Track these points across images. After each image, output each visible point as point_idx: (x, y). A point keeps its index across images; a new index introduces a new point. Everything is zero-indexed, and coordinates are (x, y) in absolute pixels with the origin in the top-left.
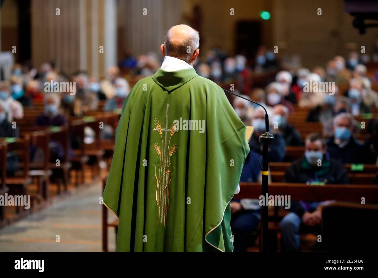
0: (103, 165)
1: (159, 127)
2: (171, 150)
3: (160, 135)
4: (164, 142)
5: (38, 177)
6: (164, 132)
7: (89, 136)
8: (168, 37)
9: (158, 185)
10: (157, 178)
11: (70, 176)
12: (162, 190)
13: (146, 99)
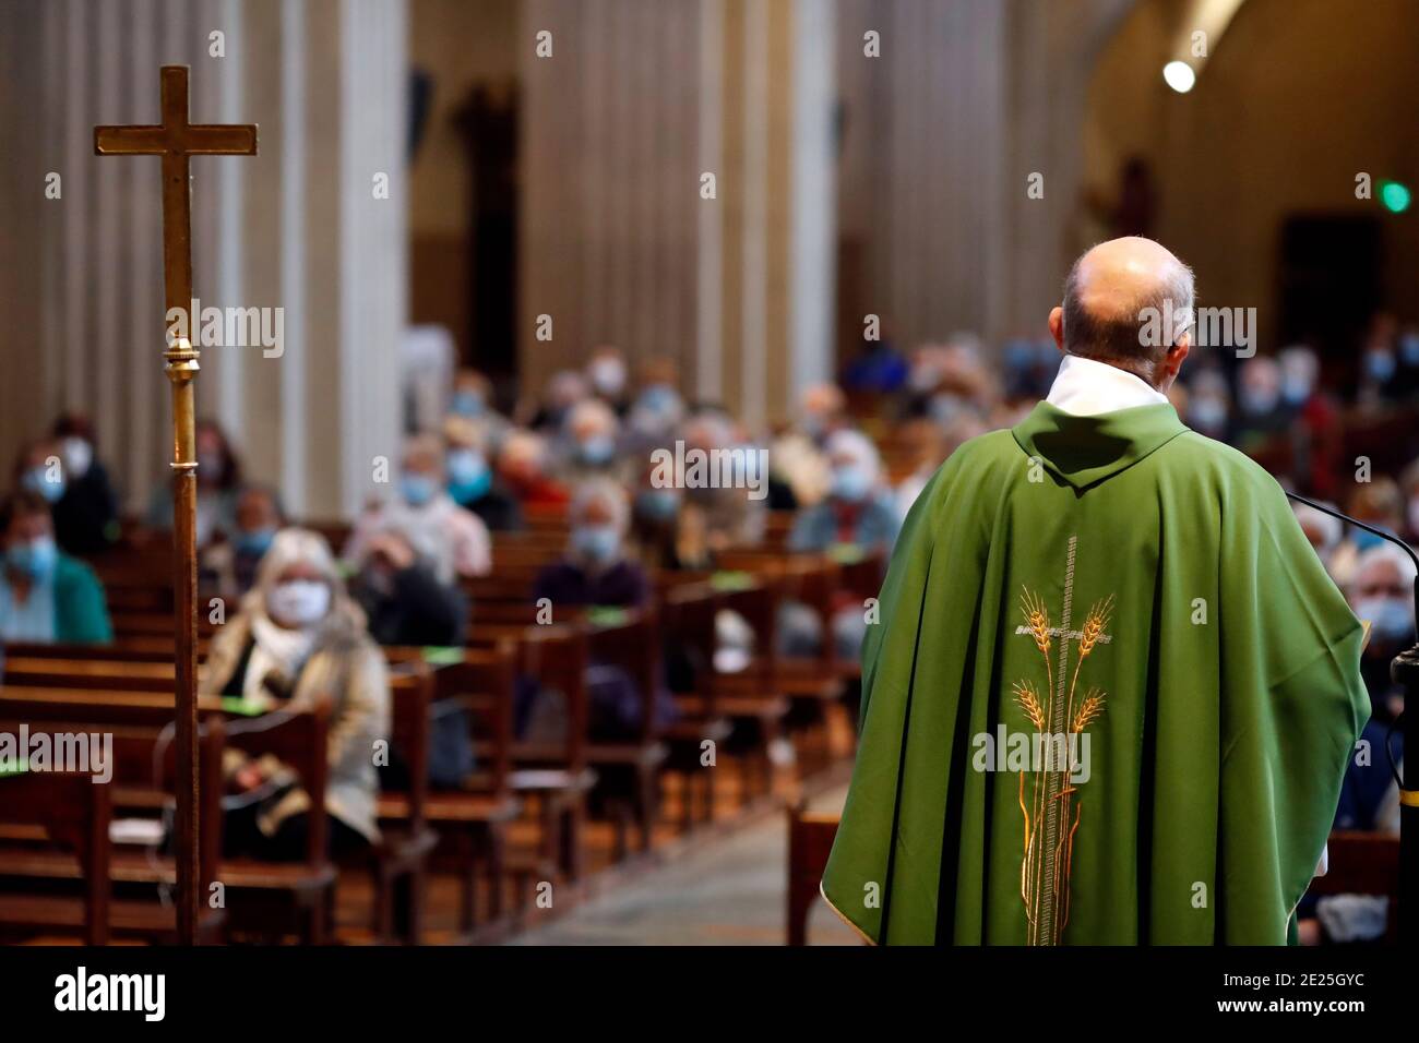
0: (782, 753)
1: (1038, 620)
2: (1078, 708)
3: (1042, 651)
4: (1056, 677)
5: (543, 794)
6: (1056, 639)
7: (731, 645)
8: (1075, 284)
9: (1029, 843)
10: (1025, 813)
11: (660, 795)
12: (1044, 859)
13: (988, 515)
